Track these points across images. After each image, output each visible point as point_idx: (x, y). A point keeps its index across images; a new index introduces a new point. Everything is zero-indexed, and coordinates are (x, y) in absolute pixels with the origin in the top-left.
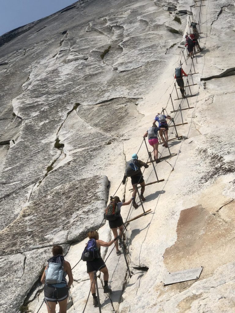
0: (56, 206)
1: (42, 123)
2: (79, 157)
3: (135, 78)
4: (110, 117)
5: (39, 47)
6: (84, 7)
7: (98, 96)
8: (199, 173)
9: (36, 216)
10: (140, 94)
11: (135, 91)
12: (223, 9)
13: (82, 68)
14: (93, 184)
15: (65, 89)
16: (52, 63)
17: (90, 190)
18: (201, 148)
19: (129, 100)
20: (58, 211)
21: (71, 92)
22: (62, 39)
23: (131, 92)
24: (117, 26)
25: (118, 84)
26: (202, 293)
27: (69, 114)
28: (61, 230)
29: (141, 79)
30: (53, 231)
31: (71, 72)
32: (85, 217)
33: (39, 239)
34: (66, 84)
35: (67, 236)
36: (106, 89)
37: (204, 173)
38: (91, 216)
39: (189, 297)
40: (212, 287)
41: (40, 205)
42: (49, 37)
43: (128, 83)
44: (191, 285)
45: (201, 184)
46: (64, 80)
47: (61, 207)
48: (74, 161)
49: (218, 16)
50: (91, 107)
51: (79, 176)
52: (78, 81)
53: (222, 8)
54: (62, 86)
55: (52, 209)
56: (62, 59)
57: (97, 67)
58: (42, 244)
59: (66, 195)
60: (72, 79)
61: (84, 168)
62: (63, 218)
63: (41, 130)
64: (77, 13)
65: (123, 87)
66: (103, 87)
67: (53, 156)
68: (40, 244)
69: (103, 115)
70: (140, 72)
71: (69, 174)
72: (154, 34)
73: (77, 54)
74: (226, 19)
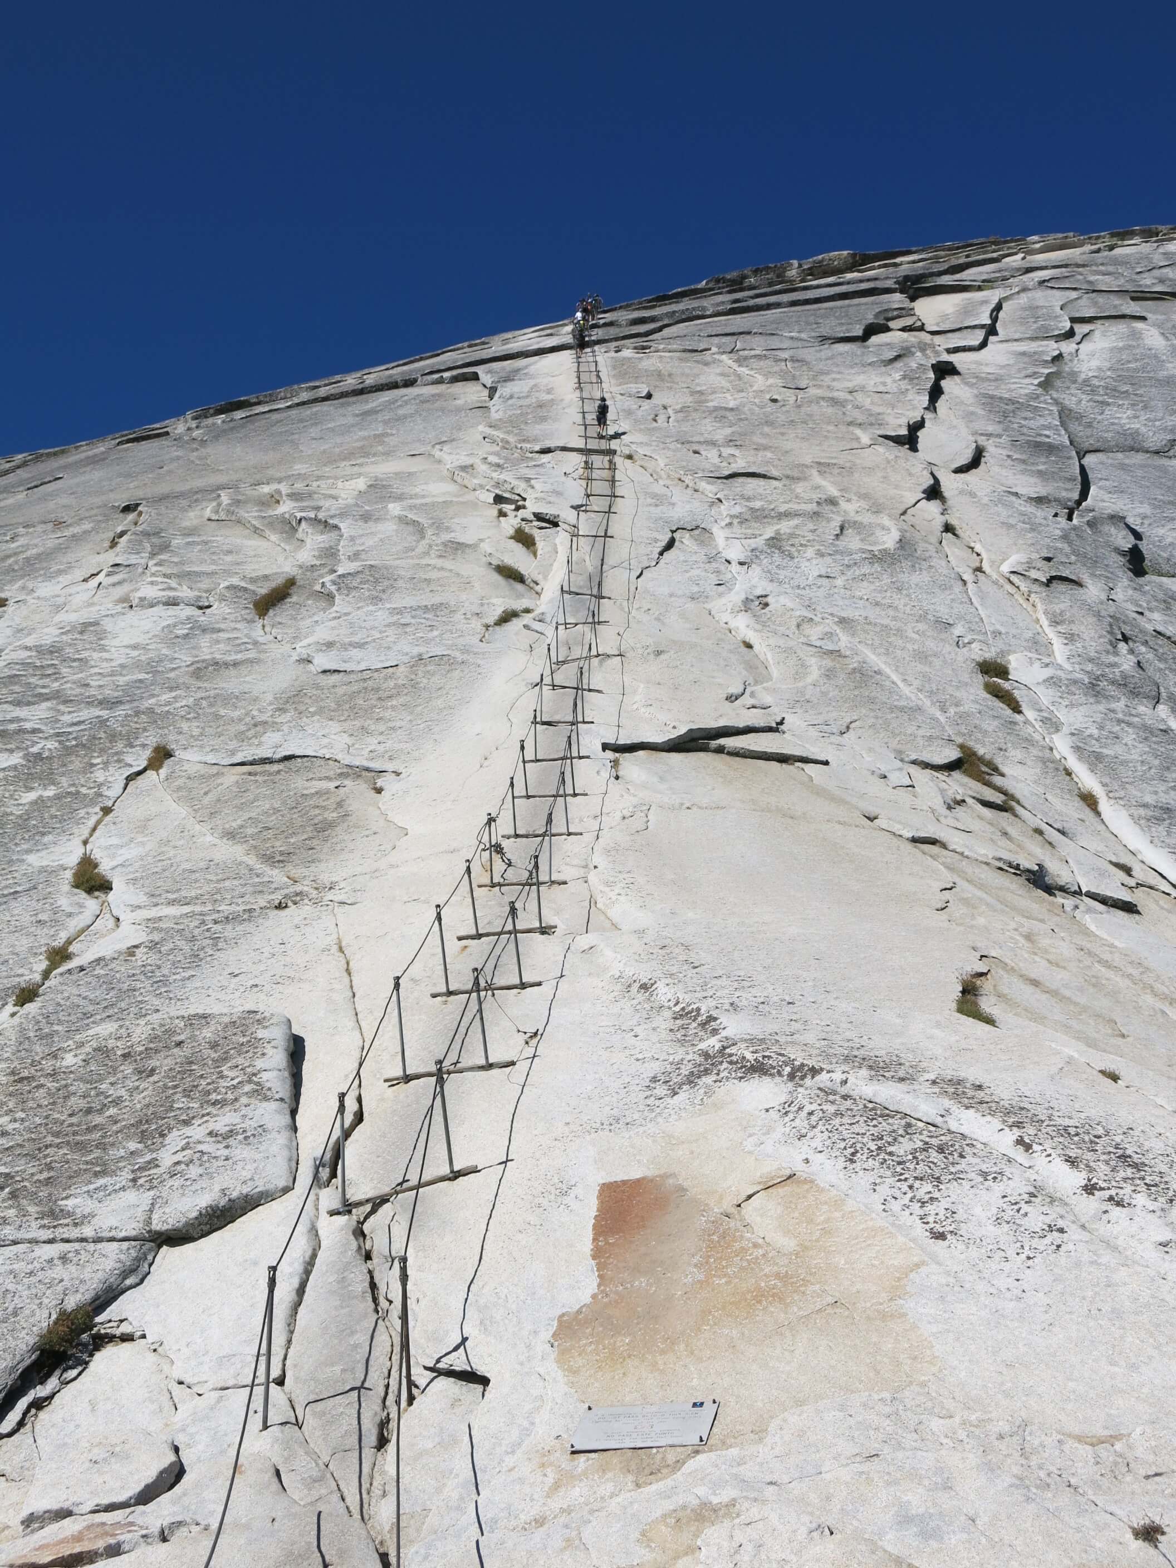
0: (97, 1095)
1: (32, 796)
2: (172, 938)
3: (374, 702)
4: (283, 816)
5: (35, 541)
6: (203, 443)
7: (241, 737)
8: (638, 1060)
9: (22, 1120)
10: (391, 759)
11: (372, 742)
12: (677, 535)
13: (188, 634)
14: (242, 1040)
15: (120, 693)
16: (78, 600)
17: (232, 1058)
18: (631, 974)
19: (350, 771)
20: (108, 1114)
21: (142, 708)
22: (119, 529)
23: (356, 746)
24: (316, 521)
25: (311, 710)
26: (734, 1500)
27: (130, 779)
28: (123, 1189)
29: (393, 707)
30: (92, 1187)
31: (149, 642)
32: (219, 1153)
33: (38, 1209)
34: (126, 678)
35: (151, 1211)
36: (270, 719)
37: (658, 1063)
38: (240, 1152)
39: (684, 1507)
40: (771, 1483)
41: (34, 1085)
42: (73, 514)
43: (346, 714)
44: (679, 1464)
45: (652, 1099)
46: (119, 662)
47: (117, 1102)
48: (153, 946)
49: (661, 554)
50: (215, 770)
51: (173, 1001)
52: (172, 675)
53: (673, 532)
54: (113, 682)
55: (83, 1104)
56: (119, 592)
57: (239, 641)
58: (49, 1228)
59: (136, 1061)
60: (148, 664)
61: (193, 976)
62: (133, 1145)
63: (26, 820)
64: (176, 454)
65: (330, 723)
66: (260, 711)
67: (70, 915)
68: (43, 1226)
69: (257, 807)
70: (391, 683)
71: (134, 990)
72: (442, 569)
73: (174, 585)
74: (685, 568)
